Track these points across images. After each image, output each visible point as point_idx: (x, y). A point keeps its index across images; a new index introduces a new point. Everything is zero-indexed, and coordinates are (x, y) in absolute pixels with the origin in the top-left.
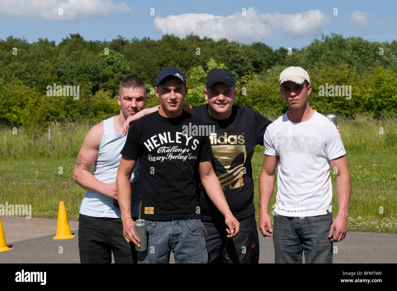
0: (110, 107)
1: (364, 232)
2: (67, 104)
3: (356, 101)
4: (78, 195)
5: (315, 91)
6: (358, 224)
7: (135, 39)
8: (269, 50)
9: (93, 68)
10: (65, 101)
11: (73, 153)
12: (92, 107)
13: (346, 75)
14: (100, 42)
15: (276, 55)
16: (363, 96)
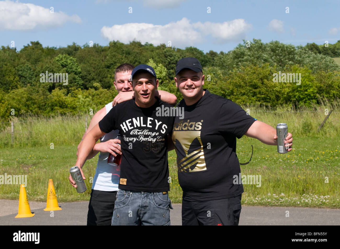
0: (64, 103)
1: (286, 206)
2: (27, 101)
3: (277, 95)
4: (37, 178)
5: (241, 86)
6: (281, 200)
7: (86, 45)
8: (201, 53)
9: (50, 71)
10: (26, 98)
11: (33, 143)
12: (49, 103)
13: (268, 73)
14: (56, 48)
15: (207, 57)
16: (282, 90)
